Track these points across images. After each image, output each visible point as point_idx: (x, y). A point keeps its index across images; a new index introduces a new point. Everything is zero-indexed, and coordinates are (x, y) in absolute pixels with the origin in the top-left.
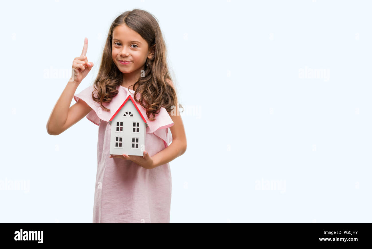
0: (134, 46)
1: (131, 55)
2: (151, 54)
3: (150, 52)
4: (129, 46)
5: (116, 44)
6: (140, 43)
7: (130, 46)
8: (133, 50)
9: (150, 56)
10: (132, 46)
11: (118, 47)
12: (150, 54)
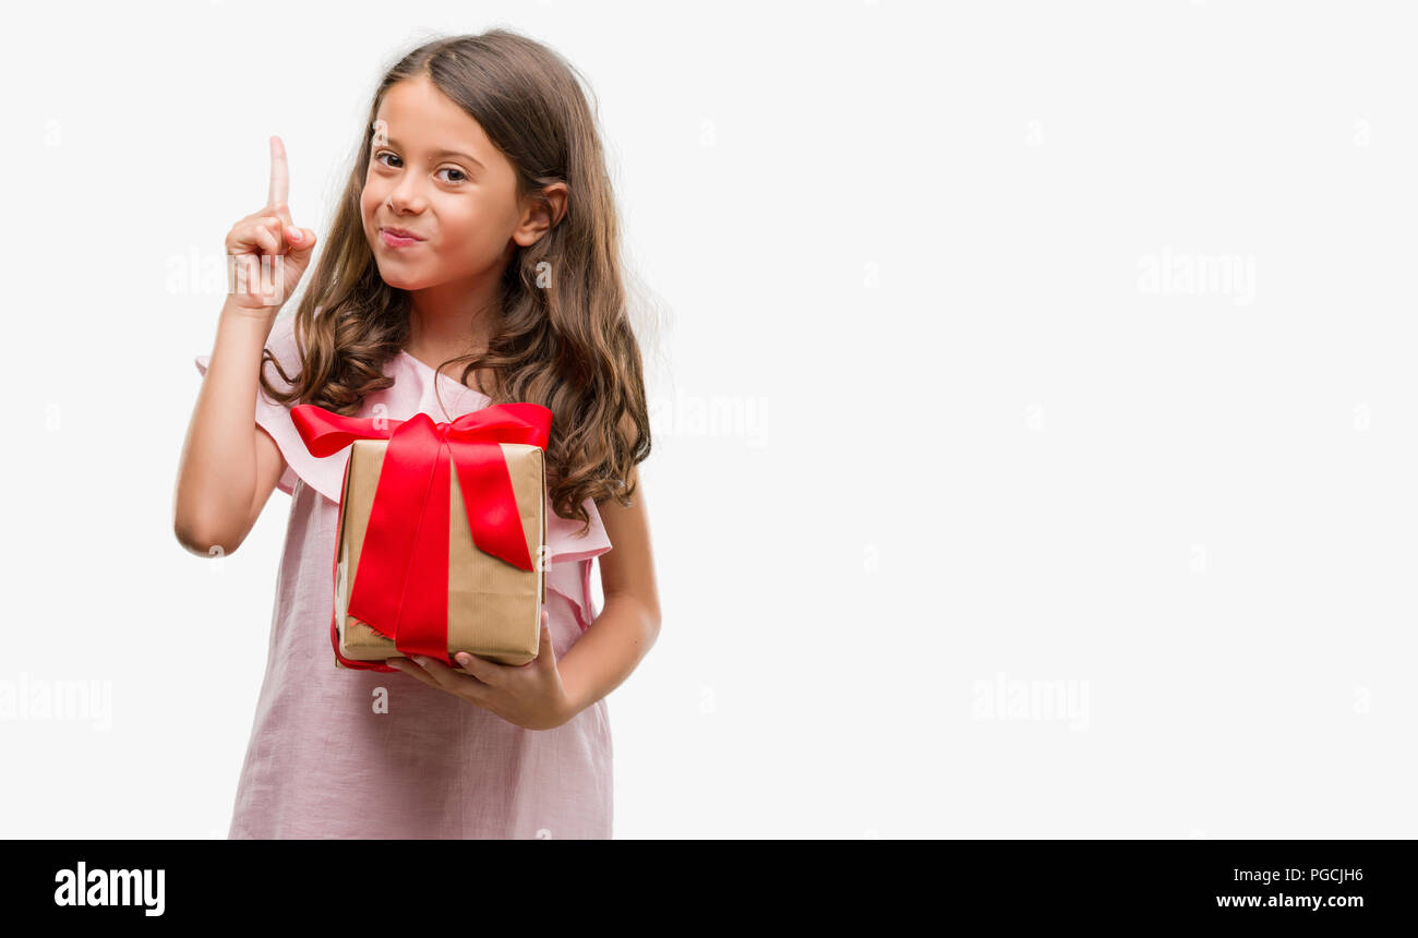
0: (455, 175)
1: (435, 213)
2: (534, 225)
3: (527, 216)
4: (429, 170)
5: (380, 157)
6: (480, 165)
7: (436, 174)
8: (445, 188)
9: (524, 232)
10: (444, 176)
11: (386, 171)
12: (526, 224)
